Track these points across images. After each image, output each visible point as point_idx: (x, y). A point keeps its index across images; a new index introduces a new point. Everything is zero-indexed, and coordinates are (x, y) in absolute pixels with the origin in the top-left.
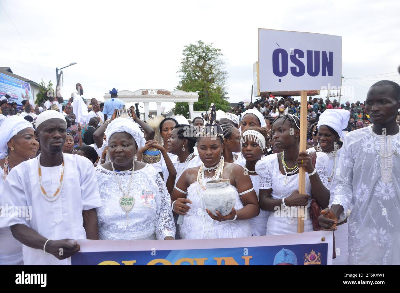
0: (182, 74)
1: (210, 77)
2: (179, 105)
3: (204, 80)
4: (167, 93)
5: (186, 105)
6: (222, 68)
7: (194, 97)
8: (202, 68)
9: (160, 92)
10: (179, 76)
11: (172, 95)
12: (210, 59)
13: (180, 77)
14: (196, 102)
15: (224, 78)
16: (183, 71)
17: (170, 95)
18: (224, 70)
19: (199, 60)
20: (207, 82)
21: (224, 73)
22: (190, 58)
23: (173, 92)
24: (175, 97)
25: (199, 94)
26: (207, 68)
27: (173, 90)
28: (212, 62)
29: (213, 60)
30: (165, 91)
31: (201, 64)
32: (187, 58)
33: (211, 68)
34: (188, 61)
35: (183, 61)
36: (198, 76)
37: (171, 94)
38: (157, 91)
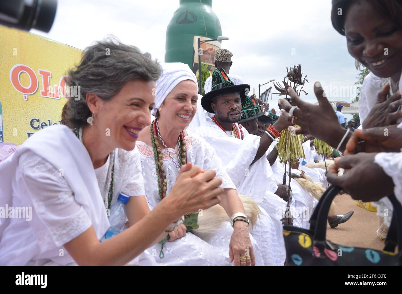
4: (347, 105)
11: (352, 107)
13: (359, 89)
17: (349, 107)
23: (351, 104)
27: (352, 102)
30: (344, 103)
37: (351, 105)
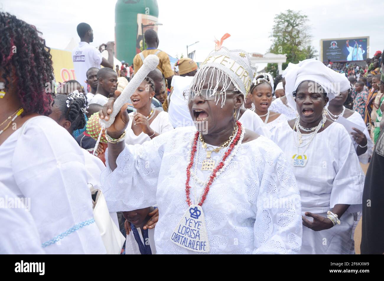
0: (273, 38)
1: (297, 40)
2: (270, 65)
3: (292, 44)
4: (261, 56)
5: (276, 65)
6: (308, 33)
7: (282, 58)
8: (290, 33)
9: (255, 55)
10: (271, 40)
12: (297, 25)
14: (284, 63)
15: (310, 41)
16: (274, 36)
18: (310, 34)
19: (288, 26)
20: (295, 45)
21: (310, 36)
22: (281, 24)
24: (267, 59)
25: (286, 56)
26: (294, 33)
27: (265, 54)
28: (299, 28)
29: (300, 25)
30: (259, 54)
31: (290, 29)
32: (278, 25)
33: (298, 32)
34: (278, 28)
35: (274, 27)
36: (287, 40)
37: (264, 56)
38: (252, 54)
